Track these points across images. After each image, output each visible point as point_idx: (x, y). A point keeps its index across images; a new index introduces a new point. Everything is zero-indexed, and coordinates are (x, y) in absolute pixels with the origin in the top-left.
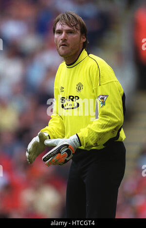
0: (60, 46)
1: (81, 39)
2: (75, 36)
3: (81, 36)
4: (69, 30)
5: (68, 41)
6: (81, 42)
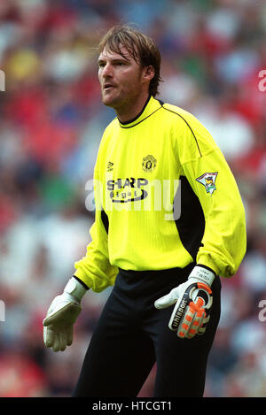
1: (140, 75)
2: (127, 70)
3: (142, 69)
4: (117, 60)
5: (115, 79)
6: (143, 81)
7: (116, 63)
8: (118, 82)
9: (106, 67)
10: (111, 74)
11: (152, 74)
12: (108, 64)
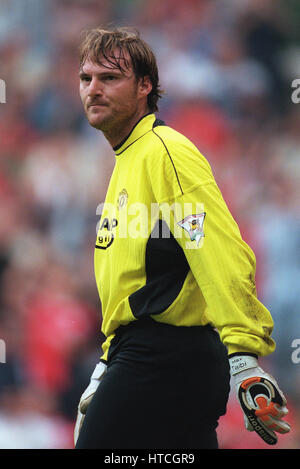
0: (88, 107)
1: (136, 89)
2: (120, 84)
3: (136, 82)
4: (105, 73)
6: (140, 97)
7: (105, 77)
8: (108, 100)
9: (92, 83)
10: (99, 92)
11: (150, 88)
12: (94, 79)
